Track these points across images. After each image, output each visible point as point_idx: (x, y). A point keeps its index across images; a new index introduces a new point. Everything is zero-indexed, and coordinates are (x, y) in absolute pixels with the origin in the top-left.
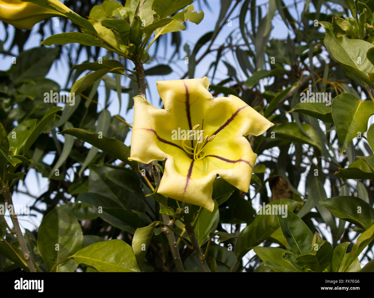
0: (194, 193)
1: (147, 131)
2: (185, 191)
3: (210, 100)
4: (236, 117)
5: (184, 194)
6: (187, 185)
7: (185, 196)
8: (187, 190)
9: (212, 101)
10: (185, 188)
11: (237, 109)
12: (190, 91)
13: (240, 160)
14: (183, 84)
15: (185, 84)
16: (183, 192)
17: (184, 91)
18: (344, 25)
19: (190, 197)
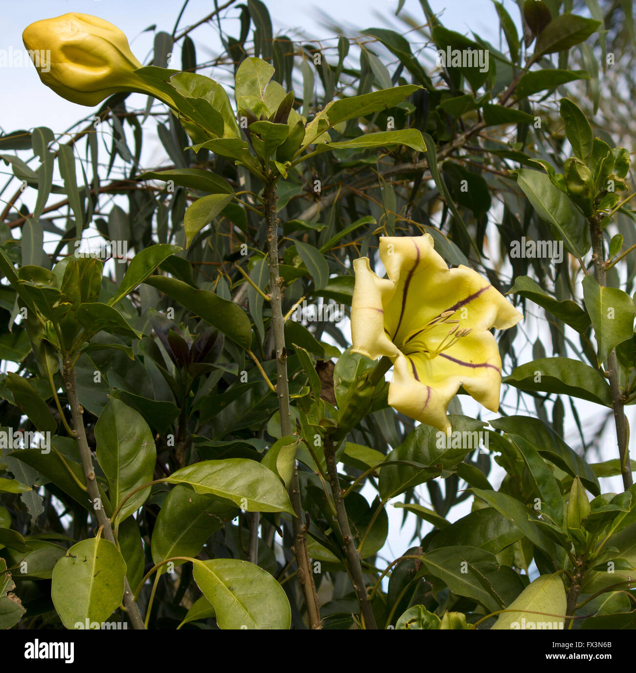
0: (436, 409)
1: (377, 311)
2: (426, 405)
3: (444, 271)
4: (475, 300)
5: (423, 409)
6: (429, 397)
7: (425, 412)
8: (429, 404)
9: (448, 273)
10: (427, 401)
11: (479, 289)
12: (422, 256)
13: (485, 365)
14: (413, 245)
15: (416, 244)
16: (422, 406)
17: (414, 256)
18: (584, 172)
19: (430, 414)
